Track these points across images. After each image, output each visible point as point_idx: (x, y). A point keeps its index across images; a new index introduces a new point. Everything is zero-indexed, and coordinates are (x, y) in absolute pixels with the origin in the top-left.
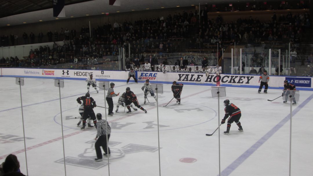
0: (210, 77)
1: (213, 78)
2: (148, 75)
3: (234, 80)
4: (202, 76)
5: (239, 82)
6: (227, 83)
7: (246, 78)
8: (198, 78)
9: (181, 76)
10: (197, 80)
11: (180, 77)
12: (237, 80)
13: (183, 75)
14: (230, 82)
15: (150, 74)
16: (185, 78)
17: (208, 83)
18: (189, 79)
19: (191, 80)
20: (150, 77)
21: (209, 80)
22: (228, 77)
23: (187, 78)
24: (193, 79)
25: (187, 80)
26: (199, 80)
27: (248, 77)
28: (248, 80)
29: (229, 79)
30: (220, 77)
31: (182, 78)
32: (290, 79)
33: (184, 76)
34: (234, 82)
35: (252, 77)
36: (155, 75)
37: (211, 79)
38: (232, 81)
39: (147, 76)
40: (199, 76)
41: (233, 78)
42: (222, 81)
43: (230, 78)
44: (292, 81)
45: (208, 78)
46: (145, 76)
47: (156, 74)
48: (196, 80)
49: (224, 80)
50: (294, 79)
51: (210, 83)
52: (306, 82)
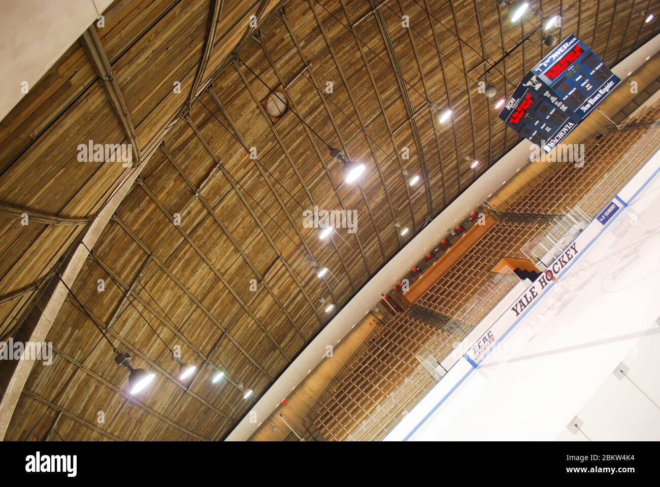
1: (545, 277)
2: (483, 343)
3: (564, 262)
4: (534, 287)
5: (569, 259)
6: (562, 270)
7: (571, 249)
8: (532, 293)
9: (515, 308)
10: (534, 297)
11: (516, 311)
12: (566, 259)
13: (516, 305)
14: (563, 266)
15: (483, 339)
16: (521, 306)
17: (546, 287)
18: (526, 303)
19: (529, 303)
20: (487, 342)
21: (544, 284)
22: (557, 264)
23: (523, 304)
24: (529, 300)
25: (525, 306)
26: (535, 294)
27: (572, 247)
28: (574, 249)
29: (560, 265)
30: (550, 271)
31: (519, 310)
32: (600, 217)
33: (519, 306)
34: (566, 263)
35: (574, 244)
36: (490, 334)
37: (544, 281)
38: (563, 264)
40: (531, 291)
41: (561, 260)
42: (556, 273)
43: (559, 263)
44: (603, 216)
45: (541, 283)
47: (490, 332)
48: (532, 297)
49: (556, 270)
50: (603, 213)
51: (548, 285)
52: (613, 207)
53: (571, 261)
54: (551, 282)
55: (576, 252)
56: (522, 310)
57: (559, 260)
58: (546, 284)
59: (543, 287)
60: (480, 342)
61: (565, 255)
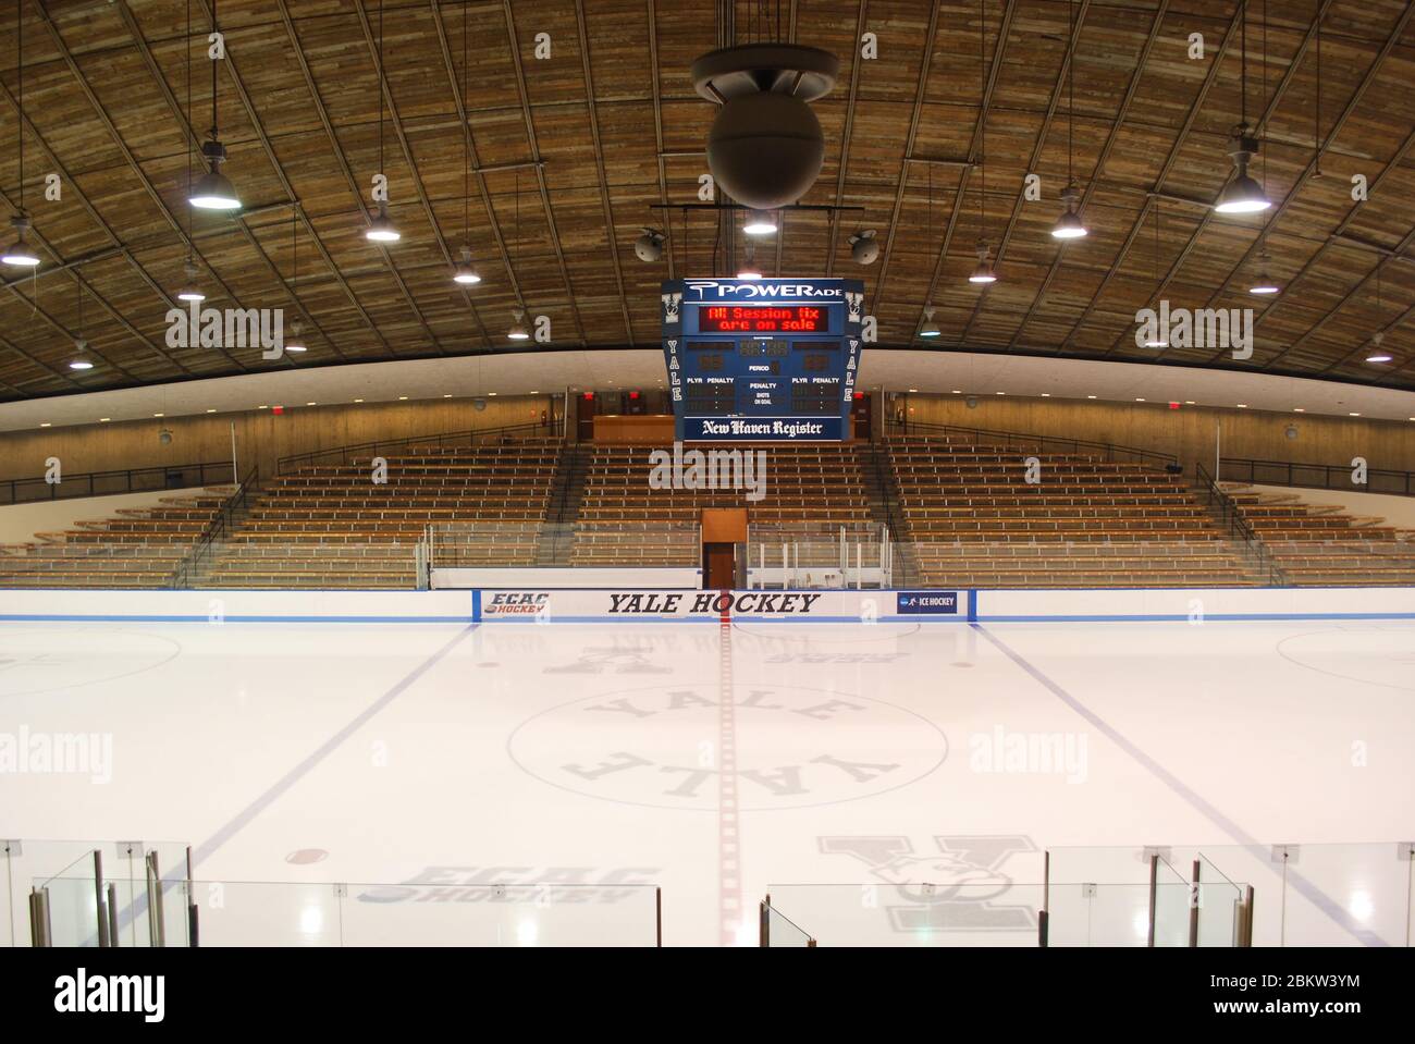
0: (704, 599)
1: (713, 599)
2: (519, 599)
3: (769, 604)
4: (680, 597)
5: (782, 610)
6: (751, 613)
7: (801, 599)
8: (669, 602)
9: (619, 599)
10: (665, 610)
11: (616, 604)
12: (777, 604)
13: (625, 597)
14: (760, 610)
15: (525, 596)
16: (631, 604)
17: (699, 614)
18: (643, 605)
19: (648, 610)
20: (525, 604)
21: (701, 607)
22: (754, 597)
23: (637, 605)
24: (653, 607)
25: (637, 610)
26: (671, 607)
27: (806, 597)
28: (807, 603)
29: (756, 604)
30: (732, 598)
31: (622, 606)
32: (908, 597)
33: (628, 600)
34: (770, 609)
35: (815, 596)
36: (542, 598)
37: (707, 604)
38: (765, 607)
39: (515, 602)
40: (670, 597)
41: (768, 599)
42: (739, 609)
43: (759, 599)
44: (913, 600)
45: (698, 602)
46: (508, 602)
47: (547, 595)
48: (662, 608)
49: (744, 605)
50: (918, 596)
51: (704, 614)
52: (946, 602)
53: (783, 615)
54: (718, 615)
55: (806, 610)
56: (627, 610)
57: (765, 597)
58: (705, 610)
59: (695, 610)
60: (517, 595)
61: (782, 599)
